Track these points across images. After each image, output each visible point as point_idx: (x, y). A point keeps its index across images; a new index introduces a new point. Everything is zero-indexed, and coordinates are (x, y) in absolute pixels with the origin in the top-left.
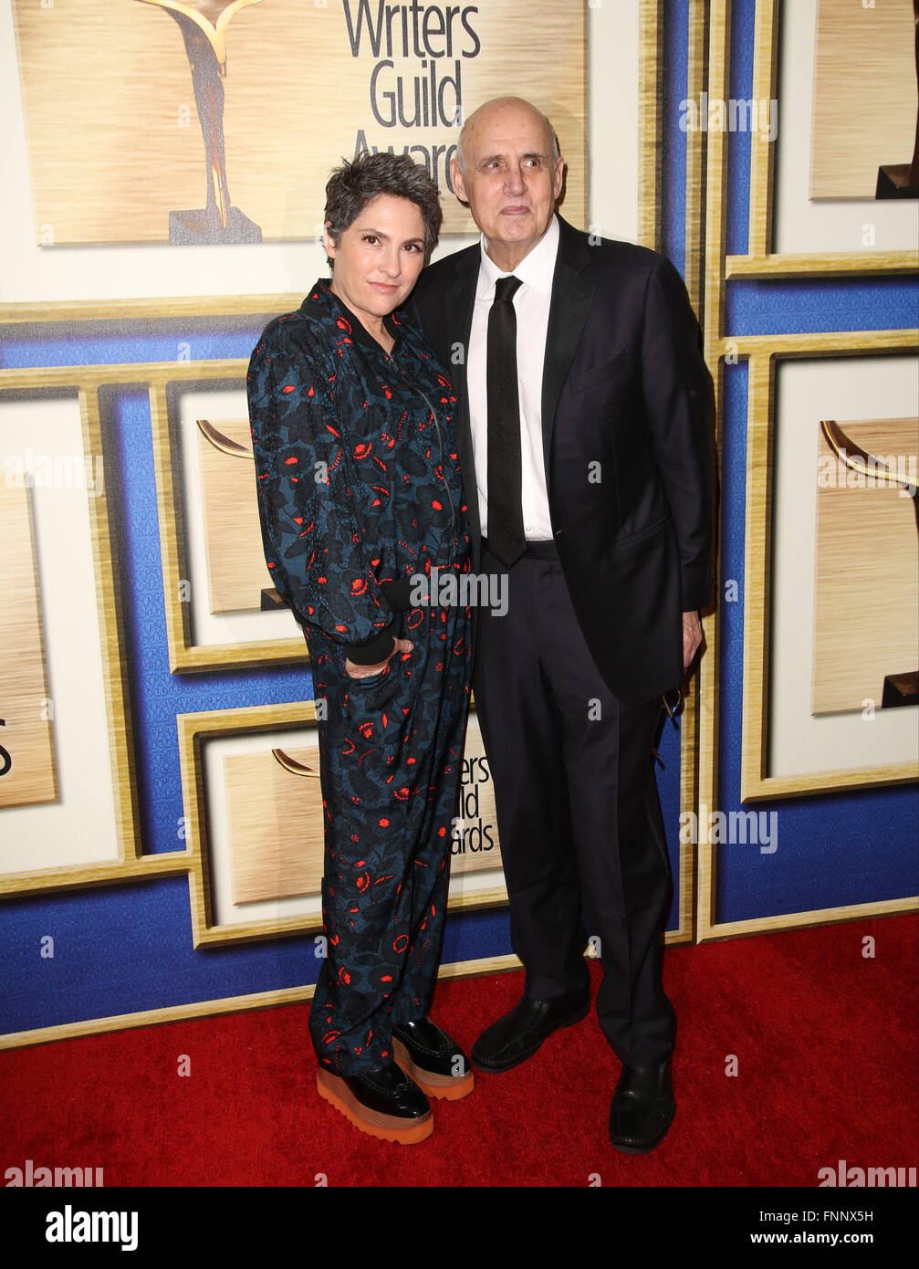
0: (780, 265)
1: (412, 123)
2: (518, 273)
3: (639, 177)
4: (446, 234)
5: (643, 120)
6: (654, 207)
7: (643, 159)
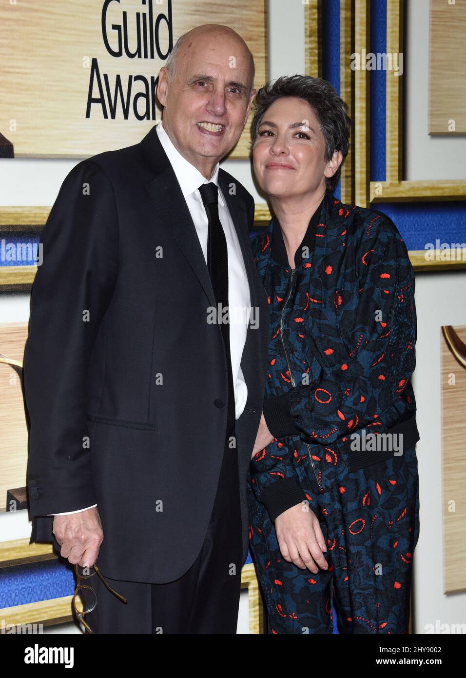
0: (409, 190)
1: (135, 55)
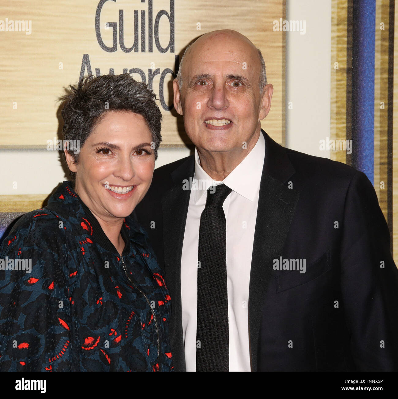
1: (131, 49)
2: (228, 182)
3: (331, 99)
4: (166, 145)
5: (335, 49)
6: (345, 125)
7: (335, 83)
